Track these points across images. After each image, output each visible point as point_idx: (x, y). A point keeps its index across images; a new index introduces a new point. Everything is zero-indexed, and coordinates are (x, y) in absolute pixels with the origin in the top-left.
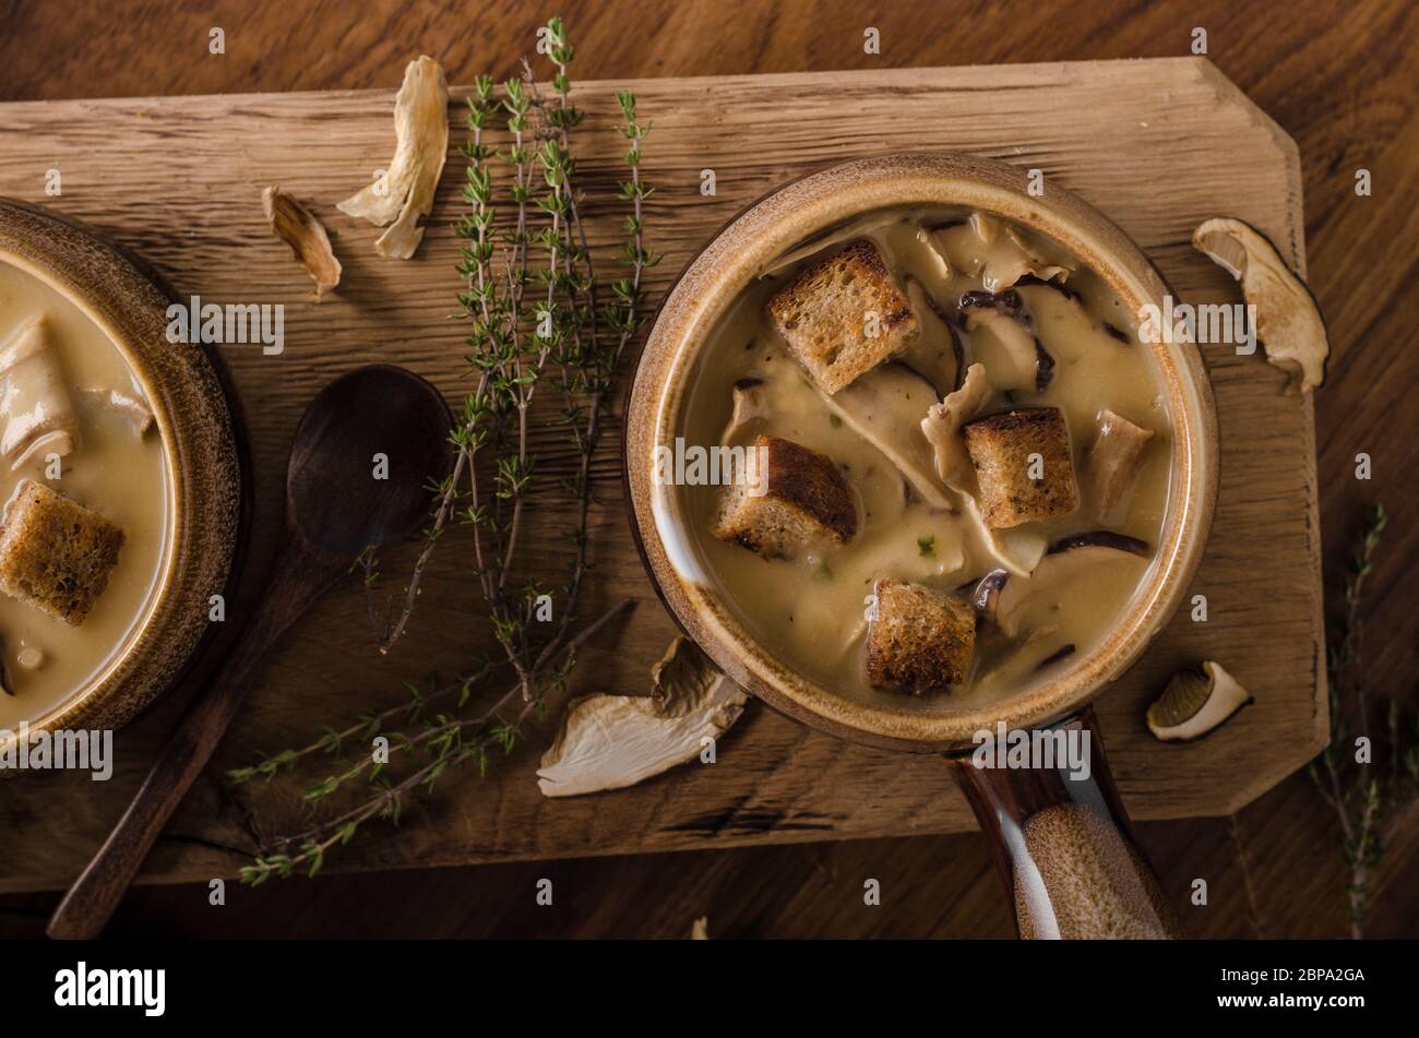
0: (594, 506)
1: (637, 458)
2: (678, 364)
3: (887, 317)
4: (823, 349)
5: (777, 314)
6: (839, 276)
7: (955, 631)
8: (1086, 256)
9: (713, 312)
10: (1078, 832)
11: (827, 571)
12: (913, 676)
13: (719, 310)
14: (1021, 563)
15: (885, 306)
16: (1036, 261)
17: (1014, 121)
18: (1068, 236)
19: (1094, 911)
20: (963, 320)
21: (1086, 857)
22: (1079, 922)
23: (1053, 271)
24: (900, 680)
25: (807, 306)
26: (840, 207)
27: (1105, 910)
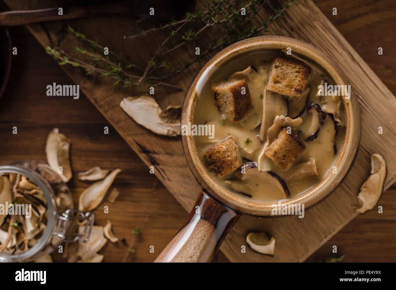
0: (197, 63)
1: (216, 57)
2: (246, 47)
3: (296, 88)
4: (277, 79)
5: (276, 61)
6: (297, 69)
7: (233, 163)
8: (348, 124)
9: (265, 46)
10: (208, 233)
11: (225, 123)
12: (214, 162)
13: (266, 47)
14: (261, 167)
15: (298, 86)
16: (337, 114)
17: (367, 90)
18: (349, 116)
19: (192, 251)
20: (310, 108)
21: (203, 239)
22: (186, 249)
23: (338, 120)
24: (211, 160)
25: (284, 67)
26: (313, 56)
27: (194, 253)
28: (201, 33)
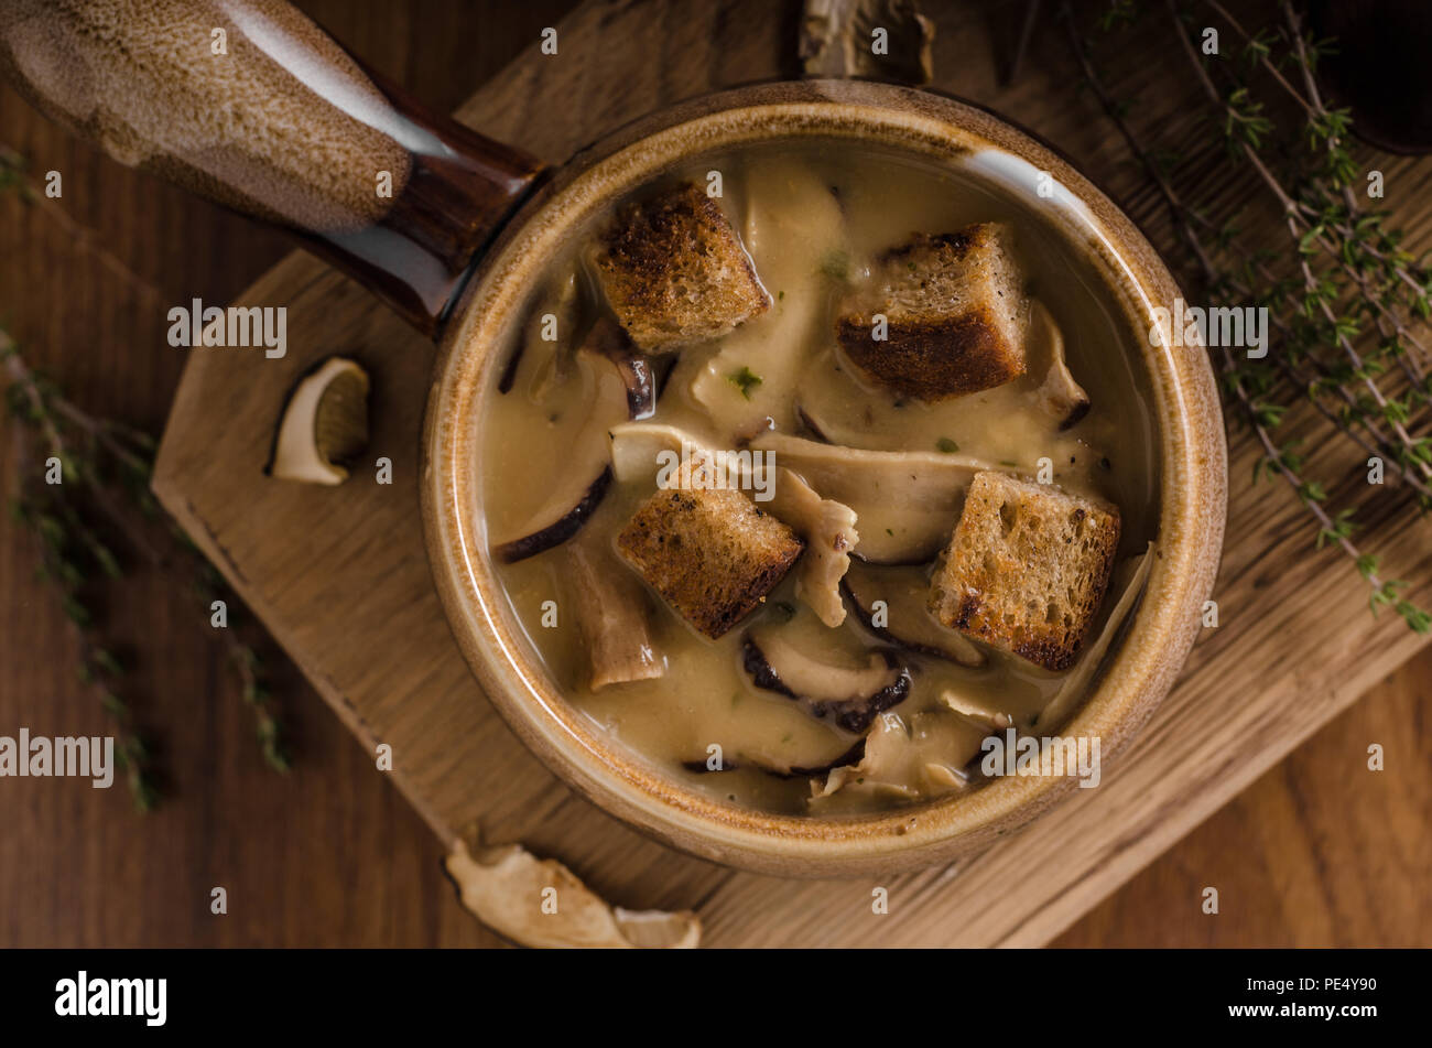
0: (1125, 156)
1: (1136, 244)
2: (1172, 381)
3: (979, 604)
4: (1024, 517)
5: (1102, 516)
6: (1065, 609)
7: (648, 312)
8: (811, 830)
9: (1175, 468)
10: (349, 194)
11: (833, 279)
12: (657, 228)
13: (1170, 475)
14: (631, 439)
15: (990, 614)
16: (861, 781)
17: (981, 901)
18: (848, 836)
19: (267, 121)
20: (892, 661)
21: (320, 173)
22: (274, 96)
23: (833, 784)
24: (667, 213)
25: (1075, 550)
26: (1121, 685)
27: (256, 130)
28: (1258, 174)
